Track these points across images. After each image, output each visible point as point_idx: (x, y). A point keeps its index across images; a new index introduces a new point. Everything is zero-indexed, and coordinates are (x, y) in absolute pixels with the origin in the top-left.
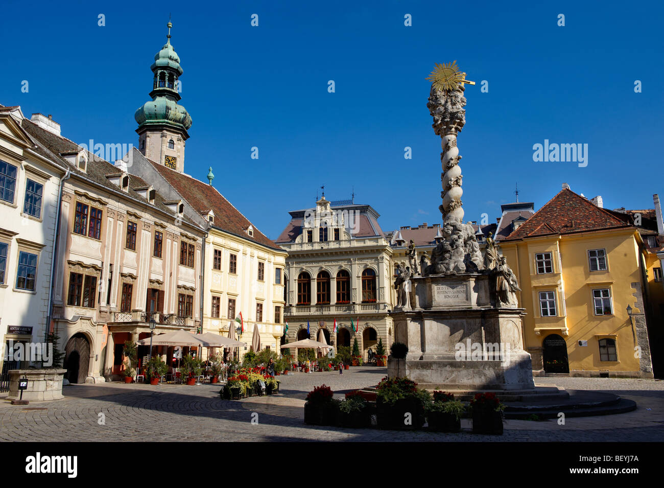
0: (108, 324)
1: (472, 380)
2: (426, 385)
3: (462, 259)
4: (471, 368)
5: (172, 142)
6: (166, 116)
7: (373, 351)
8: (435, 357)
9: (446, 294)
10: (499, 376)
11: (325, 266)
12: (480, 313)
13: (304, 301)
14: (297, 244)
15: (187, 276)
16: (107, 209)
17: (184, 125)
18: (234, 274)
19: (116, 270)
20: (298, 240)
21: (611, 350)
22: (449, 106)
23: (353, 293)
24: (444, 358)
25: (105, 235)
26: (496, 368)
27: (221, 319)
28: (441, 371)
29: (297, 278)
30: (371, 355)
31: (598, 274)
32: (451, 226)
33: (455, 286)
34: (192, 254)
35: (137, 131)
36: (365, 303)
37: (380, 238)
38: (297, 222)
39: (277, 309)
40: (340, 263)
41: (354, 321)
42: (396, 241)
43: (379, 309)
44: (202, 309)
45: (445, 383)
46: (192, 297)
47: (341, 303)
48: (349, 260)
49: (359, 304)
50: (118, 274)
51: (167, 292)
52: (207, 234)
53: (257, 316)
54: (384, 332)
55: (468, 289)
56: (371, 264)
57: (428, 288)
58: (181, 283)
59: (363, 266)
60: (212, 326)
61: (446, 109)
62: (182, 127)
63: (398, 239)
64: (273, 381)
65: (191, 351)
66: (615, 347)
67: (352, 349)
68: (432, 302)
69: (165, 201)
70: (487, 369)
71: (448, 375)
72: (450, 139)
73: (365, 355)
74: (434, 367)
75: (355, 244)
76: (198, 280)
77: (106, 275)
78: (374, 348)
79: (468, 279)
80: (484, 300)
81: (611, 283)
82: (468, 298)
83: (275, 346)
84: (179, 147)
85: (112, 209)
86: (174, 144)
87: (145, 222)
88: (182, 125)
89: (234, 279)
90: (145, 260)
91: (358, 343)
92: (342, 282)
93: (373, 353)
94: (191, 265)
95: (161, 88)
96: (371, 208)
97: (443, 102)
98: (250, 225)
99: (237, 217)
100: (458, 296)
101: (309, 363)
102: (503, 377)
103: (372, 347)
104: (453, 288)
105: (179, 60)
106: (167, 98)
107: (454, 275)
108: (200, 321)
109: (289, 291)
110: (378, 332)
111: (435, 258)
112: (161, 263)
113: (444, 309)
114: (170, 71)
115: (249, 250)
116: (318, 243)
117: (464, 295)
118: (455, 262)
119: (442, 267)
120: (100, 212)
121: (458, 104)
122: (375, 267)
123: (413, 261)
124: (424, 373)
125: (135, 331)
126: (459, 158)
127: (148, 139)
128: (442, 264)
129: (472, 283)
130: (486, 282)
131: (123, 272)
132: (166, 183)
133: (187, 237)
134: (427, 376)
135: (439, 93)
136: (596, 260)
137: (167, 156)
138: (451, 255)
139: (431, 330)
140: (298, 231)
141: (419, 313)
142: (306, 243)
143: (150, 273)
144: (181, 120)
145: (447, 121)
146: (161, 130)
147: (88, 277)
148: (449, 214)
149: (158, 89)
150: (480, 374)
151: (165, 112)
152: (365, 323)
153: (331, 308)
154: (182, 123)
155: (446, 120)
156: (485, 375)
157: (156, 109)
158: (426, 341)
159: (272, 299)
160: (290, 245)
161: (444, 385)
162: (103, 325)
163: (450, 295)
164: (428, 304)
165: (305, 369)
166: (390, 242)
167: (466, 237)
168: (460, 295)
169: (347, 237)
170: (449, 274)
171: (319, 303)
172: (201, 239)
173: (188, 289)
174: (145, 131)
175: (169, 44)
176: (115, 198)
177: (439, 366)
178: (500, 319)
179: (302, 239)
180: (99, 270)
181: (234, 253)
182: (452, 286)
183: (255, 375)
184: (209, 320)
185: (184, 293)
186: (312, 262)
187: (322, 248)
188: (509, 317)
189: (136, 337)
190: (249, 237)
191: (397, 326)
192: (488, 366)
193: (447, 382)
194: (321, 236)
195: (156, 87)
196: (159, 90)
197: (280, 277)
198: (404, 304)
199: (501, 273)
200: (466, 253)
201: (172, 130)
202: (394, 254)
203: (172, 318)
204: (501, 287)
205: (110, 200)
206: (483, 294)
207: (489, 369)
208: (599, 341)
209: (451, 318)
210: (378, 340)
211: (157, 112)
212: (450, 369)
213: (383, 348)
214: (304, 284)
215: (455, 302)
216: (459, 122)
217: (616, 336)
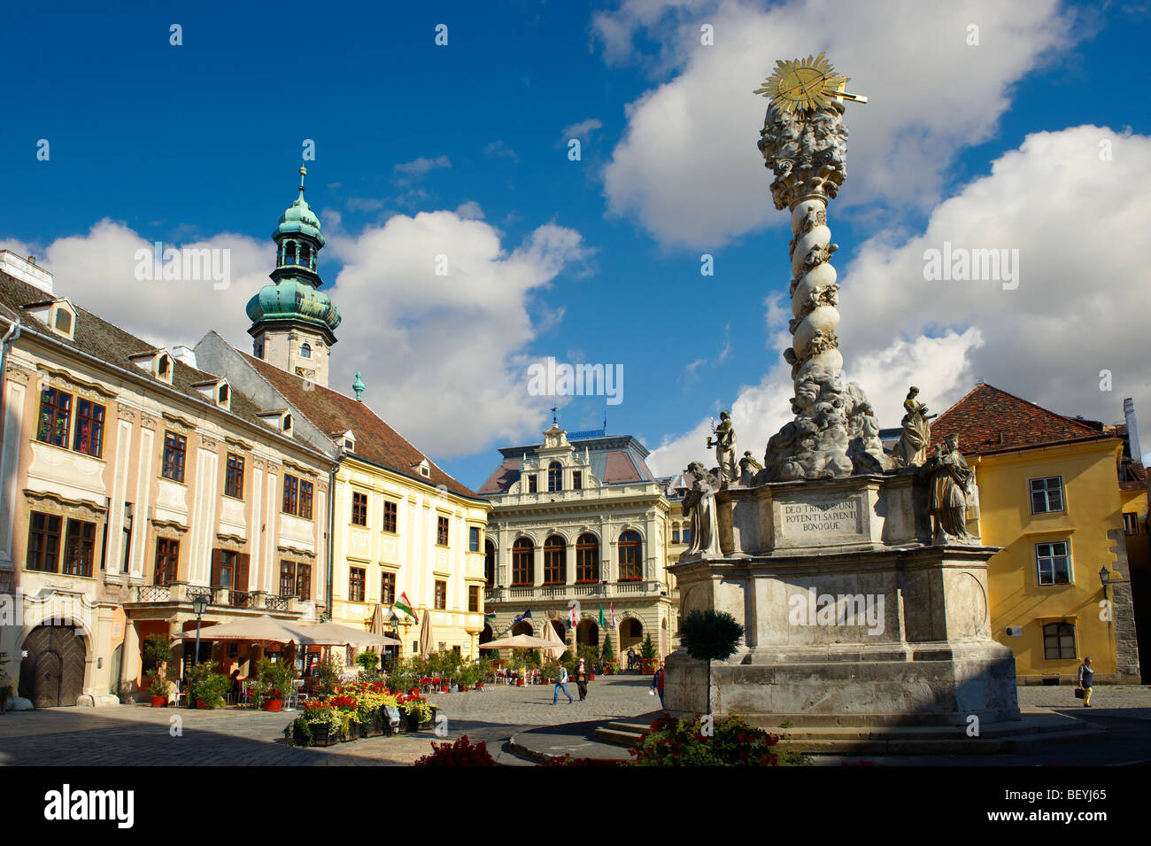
0: (124, 605)
1: (873, 705)
2: (759, 718)
3: (844, 449)
4: (872, 680)
5: (306, 348)
6: (296, 308)
7: (636, 653)
8: (781, 656)
9: (808, 522)
10: (944, 697)
11: (557, 528)
12: (891, 559)
13: (524, 580)
14: (511, 496)
15: (299, 533)
16: (116, 404)
17: (328, 322)
18: (393, 534)
19: (141, 513)
20: (513, 489)
21: (1065, 641)
22: (811, 140)
23: (603, 568)
24: (802, 659)
25: (114, 451)
26: (936, 678)
27: (368, 604)
28: (797, 686)
29: (511, 547)
30: (633, 659)
31: (1049, 518)
32: (816, 383)
33: (829, 503)
34: (307, 496)
35: (250, 331)
36: (623, 581)
37: (649, 485)
38: (512, 465)
39: (473, 590)
40: (582, 523)
41: (604, 608)
42: (676, 489)
43: (647, 590)
44: (329, 588)
45: (805, 713)
46: (309, 567)
47: (584, 583)
48: (598, 519)
49: (613, 584)
50: (145, 522)
51: (254, 556)
52: (338, 465)
53: (436, 601)
54: (655, 624)
55: (863, 509)
56: (633, 523)
57: (762, 512)
58: (284, 543)
59: (621, 526)
60: (350, 615)
61: (803, 146)
62: (323, 324)
63: (679, 487)
64: (421, 707)
65: (309, 653)
66: (1073, 635)
67: (601, 649)
68: (772, 539)
69: (259, 410)
70: (911, 680)
71: (813, 696)
72: (812, 206)
73: (622, 658)
74: (779, 678)
75: (608, 494)
76: (322, 542)
77: (117, 520)
78: (637, 649)
79: (864, 486)
80: (900, 531)
81: (1072, 532)
82: (862, 528)
83: (469, 645)
84: (319, 354)
85: (127, 406)
86: (310, 350)
87: (203, 435)
88: (323, 321)
89: (393, 542)
90: (205, 501)
91: (612, 641)
92: (586, 551)
93: (635, 656)
94: (307, 514)
95: (288, 267)
96: (635, 440)
97: (796, 133)
98: (423, 458)
99: (401, 447)
100: (836, 525)
101: (524, 672)
102: (954, 697)
103: (635, 647)
104: (824, 508)
105: (318, 224)
106: (298, 280)
107: (828, 478)
108: (325, 605)
109: (498, 567)
110: (644, 624)
111: (777, 455)
112: (243, 508)
113: (802, 553)
114: (302, 241)
115: (420, 497)
116: (546, 493)
117: (853, 522)
118: (828, 456)
119: (798, 468)
120: (101, 409)
121: (831, 135)
122: (641, 528)
123: (726, 456)
124: (752, 692)
125: (173, 618)
126: (831, 250)
127: (267, 343)
128: (794, 460)
129: (873, 496)
130: (908, 493)
131: (157, 519)
132: (266, 386)
133: (296, 468)
134: (762, 698)
135: (785, 117)
136: (1044, 495)
137: (299, 368)
138: (817, 442)
139: (772, 600)
140: (513, 476)
141: (743, 561)
142: (527, 494)
143: (218, 522)
144: (322, 313)
145: (807, 168)
146: (289, 329)
147: (74, 524)
148: (811, 361)
149: (283, 267)
150: (893, 692)
151: (294, 300)
152: (624, 611)
153: (567, 590)
154: (324, 318)
155: (804, 166)
156: (907, 694)
157: (279, 296)
158: (759, 624)
159: (463, 574)
160: (501, 497)
161: (804, 717)
162: (114, 608)
163: (817, 523)
164: (762, 544)
165: (516, 680)
166: (666, 491)
167: (850, 407)
168: (842, 523)
169: (594, 483)
170: (816, 477)
171: (548, 583)
172: (328, 475)
173: (301, 554)
174: (262, 332)
175: (301, 200)
176: (137, 387)
177: (791, 677)
178: (943, 569)
179: (520, 489)
180: (103, 512)
181: (392, 500)
182: (820, 503)
183: (375, 696)
184: (345, 604)
185: (293, 560)
186: (536, 522)
187: (553, 501)
188: (965, 567)
189: (177, 628)
190: (421, 477)
191: (687, 594)
192: (915, 675)
193: (812, 711)
194: (551, 484)
195: (281, 265)
196: (286, 269)
197: (478, 541)
198: (704, 546)
199: (948, 469)
200: (852, 438)
201: (307, 328)
202: (672, 509)
203: (258, 599)
204: (946, 501)
205: (123, 389)
206: (898, 519)
207: (916, 680)
208: (1044, 627)
209: (819, 573)
210: (645, 636)
211: (280, 301)
212: (819, 682)
213: (653, 648)
214: (524, 556)
215: (829, 538)
216: (834, 171)
217: (1075, 618)
